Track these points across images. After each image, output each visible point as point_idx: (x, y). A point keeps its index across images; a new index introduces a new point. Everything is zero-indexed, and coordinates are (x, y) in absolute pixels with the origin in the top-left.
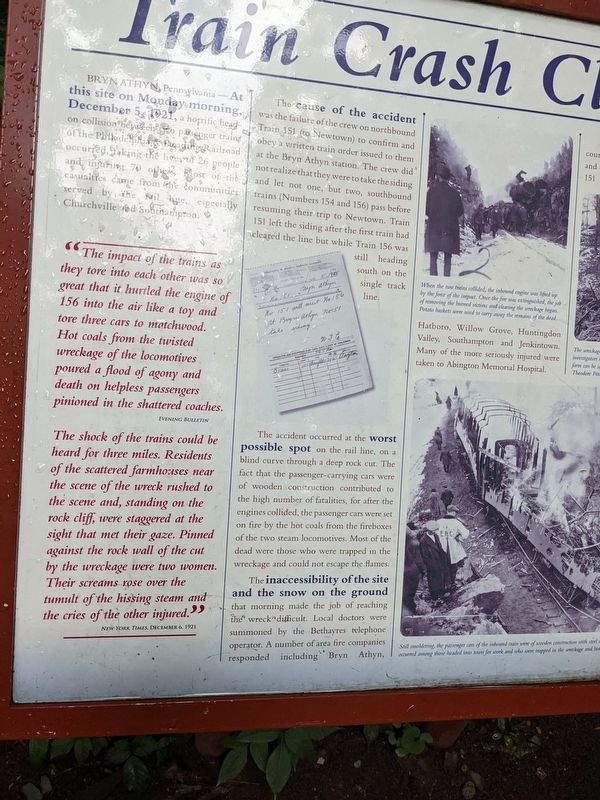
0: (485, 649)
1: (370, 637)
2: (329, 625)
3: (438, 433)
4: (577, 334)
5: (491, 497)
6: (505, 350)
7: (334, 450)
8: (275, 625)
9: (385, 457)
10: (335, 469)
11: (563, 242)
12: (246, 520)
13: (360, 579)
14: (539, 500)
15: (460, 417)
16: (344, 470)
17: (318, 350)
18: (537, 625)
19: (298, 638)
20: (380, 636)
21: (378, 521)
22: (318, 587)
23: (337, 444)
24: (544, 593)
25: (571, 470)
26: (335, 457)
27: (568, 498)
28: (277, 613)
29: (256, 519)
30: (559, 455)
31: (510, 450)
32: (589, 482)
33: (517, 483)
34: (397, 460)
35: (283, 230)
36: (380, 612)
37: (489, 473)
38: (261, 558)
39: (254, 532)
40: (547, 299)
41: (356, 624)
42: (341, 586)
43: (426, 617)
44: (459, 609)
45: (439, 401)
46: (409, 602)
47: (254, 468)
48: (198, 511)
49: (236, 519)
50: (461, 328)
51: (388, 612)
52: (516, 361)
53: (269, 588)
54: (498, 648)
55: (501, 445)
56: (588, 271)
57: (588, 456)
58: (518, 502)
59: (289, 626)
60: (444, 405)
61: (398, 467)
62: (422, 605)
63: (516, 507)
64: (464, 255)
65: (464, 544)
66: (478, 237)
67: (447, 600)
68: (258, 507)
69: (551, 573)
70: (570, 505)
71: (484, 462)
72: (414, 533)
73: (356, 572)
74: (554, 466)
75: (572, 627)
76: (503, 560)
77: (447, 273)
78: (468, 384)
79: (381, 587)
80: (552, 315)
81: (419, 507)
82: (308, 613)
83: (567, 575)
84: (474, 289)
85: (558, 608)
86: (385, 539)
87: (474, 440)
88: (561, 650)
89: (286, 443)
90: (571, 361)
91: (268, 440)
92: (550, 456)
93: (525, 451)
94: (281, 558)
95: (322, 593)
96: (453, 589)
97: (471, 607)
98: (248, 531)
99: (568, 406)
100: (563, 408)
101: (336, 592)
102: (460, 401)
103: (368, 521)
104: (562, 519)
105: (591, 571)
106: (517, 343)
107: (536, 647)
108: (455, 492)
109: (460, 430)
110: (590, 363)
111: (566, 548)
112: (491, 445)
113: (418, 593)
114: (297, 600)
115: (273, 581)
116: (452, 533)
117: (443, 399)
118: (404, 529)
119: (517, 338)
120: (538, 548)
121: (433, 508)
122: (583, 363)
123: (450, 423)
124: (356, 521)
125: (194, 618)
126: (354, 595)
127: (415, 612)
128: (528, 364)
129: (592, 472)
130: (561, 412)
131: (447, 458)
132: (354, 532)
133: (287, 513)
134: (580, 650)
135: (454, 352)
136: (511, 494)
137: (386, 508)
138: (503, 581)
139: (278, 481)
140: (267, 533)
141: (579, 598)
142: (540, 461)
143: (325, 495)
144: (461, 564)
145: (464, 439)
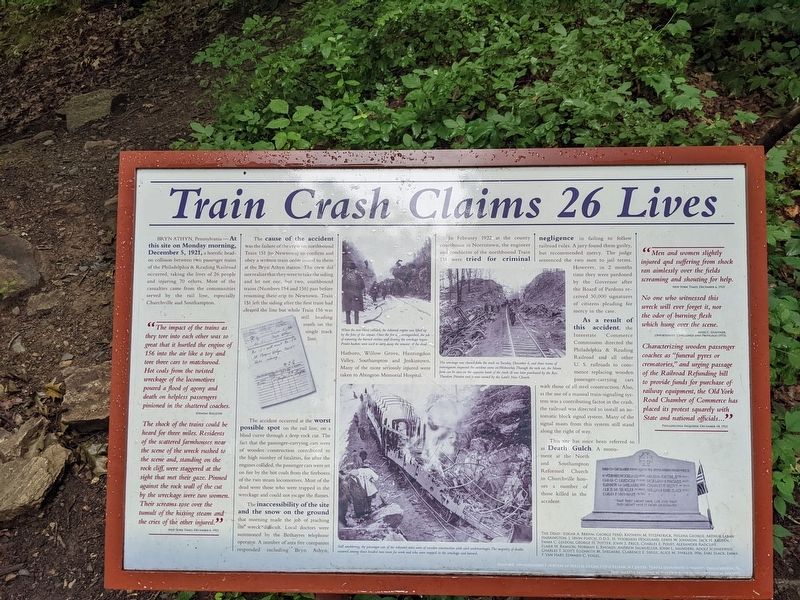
0: (392, 550)
1: (319, 540)
2: (294, 532)
3: (356, 416)
4: (441, 353)
5: (391, 455)
6: (395, 365)
7: (293, 428)
8: (262, 530)
9: (324, 432)
10: (294, 440)
11: (428, 298)
12: (245, 470)
13: (312, 505)
14: (423, 456)
15: (369, 406)
16: (300, 439)
17: (282, 371)
18: (426, 536)
19: (276, 539)
20: (325, 540)
21: (320, 470)
22: (287, 509)
23: (295, 425)
24: (430, 516)
25: (443, 437)
26: (294, 433)
27: (442, 455)
28: (263, 524)
29: (250, 469)
30: (435, 428)
31: (402, 426)
32: (456, 444)
33: (407, 446)
34: (331, 433)
35: (260, 306)
36: (325, 525)
37: (389, 439)
38: (254, 492)
39: (249, 477)
40: (420, 333)
41: (311, 532)
42: (301, 509)
43: (354, 528)
44: (374, 525)
45: (356, 397)
46: (342, 520)
47: (248, 440)
48: (217, 464)
49: (238, 469)
50: (367, 353)
51: (330, 525)
52: (403, 371)
53: (259, 509)
54: (402, 550)
55: (396, 422)
56: (446, 315)
57: (454, 428)
58: (409, 457)
59: (271, 532)
60: (359, 399)
61: (332, 437)
62: (351, 521)
63: (408, 460)
64: (367, 312)
65: (375, 484)
66: (375, 300)
67: (366, 518)
68: (251, 462)
69: (433, 502)
70: (444, 460)
71: (385, 433)
72: (344, 477)
73: (309, 500)
74: (431, 435)
75: (450, 538)
76: (401, 494)
77: (357, 322)
78: (373, 386)
79: (325, 509)
80: (424, 342)
81: (346, 461)
82: (282, 524)
83: (445, 504)
84: (374, 330)
85: (439, 525)
86: (326, 481)
87: (379, 420)
88: (444, 553)
89: (265, 425)
90: (438, 369)
91: (255, 423)
92: (428, 428)
93: (411, 426)
94: (264, 492)
95: (289, 512)
96: (370, 512)
97: (382, 523)
98: (245, 476)
99: (438, 397)
100: (435, 398)
101: (298, 512)
102: (369, 397)
103: (316, 470)
104: (439, 468)
105: (461, 501)
106: (402, 361)
107: (427, 550)
108: (368, 452)
109: (369, 413)
110: (451, 370)
111: (443, 487)
112: (389, 423)
113: (348, 514)
114: (275, 516)
115: (260, 505)
116: (368, 477)
117: (358, 395)
118: (337, 474)
119: (402, 357)
120: (424, 487)
121: (355, 461)
122: (446, 370)
123: (363, 410)
124: (308, 470)
125: (218, 525)
126: (308, 514)
127: (347, 526)
128: (410, 372)
129: (457, 438)
130: (434, 401)
131: (362, 431)
132: (306, 477)
133: (267, 465)
134: (457, 554)
135: (363, 368)
136: (404, 453)
137: (326, 462)
138: (402, 507)
139: (261, 447)
140: (257, 477)
141: (455, 520)
142: (422, 432)
143: (289, 455)
144: (374, 496)
145: (372, 419)
